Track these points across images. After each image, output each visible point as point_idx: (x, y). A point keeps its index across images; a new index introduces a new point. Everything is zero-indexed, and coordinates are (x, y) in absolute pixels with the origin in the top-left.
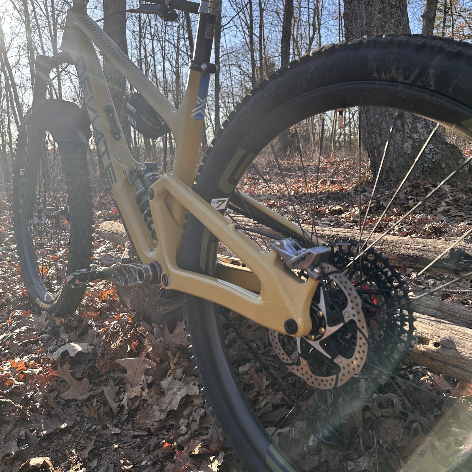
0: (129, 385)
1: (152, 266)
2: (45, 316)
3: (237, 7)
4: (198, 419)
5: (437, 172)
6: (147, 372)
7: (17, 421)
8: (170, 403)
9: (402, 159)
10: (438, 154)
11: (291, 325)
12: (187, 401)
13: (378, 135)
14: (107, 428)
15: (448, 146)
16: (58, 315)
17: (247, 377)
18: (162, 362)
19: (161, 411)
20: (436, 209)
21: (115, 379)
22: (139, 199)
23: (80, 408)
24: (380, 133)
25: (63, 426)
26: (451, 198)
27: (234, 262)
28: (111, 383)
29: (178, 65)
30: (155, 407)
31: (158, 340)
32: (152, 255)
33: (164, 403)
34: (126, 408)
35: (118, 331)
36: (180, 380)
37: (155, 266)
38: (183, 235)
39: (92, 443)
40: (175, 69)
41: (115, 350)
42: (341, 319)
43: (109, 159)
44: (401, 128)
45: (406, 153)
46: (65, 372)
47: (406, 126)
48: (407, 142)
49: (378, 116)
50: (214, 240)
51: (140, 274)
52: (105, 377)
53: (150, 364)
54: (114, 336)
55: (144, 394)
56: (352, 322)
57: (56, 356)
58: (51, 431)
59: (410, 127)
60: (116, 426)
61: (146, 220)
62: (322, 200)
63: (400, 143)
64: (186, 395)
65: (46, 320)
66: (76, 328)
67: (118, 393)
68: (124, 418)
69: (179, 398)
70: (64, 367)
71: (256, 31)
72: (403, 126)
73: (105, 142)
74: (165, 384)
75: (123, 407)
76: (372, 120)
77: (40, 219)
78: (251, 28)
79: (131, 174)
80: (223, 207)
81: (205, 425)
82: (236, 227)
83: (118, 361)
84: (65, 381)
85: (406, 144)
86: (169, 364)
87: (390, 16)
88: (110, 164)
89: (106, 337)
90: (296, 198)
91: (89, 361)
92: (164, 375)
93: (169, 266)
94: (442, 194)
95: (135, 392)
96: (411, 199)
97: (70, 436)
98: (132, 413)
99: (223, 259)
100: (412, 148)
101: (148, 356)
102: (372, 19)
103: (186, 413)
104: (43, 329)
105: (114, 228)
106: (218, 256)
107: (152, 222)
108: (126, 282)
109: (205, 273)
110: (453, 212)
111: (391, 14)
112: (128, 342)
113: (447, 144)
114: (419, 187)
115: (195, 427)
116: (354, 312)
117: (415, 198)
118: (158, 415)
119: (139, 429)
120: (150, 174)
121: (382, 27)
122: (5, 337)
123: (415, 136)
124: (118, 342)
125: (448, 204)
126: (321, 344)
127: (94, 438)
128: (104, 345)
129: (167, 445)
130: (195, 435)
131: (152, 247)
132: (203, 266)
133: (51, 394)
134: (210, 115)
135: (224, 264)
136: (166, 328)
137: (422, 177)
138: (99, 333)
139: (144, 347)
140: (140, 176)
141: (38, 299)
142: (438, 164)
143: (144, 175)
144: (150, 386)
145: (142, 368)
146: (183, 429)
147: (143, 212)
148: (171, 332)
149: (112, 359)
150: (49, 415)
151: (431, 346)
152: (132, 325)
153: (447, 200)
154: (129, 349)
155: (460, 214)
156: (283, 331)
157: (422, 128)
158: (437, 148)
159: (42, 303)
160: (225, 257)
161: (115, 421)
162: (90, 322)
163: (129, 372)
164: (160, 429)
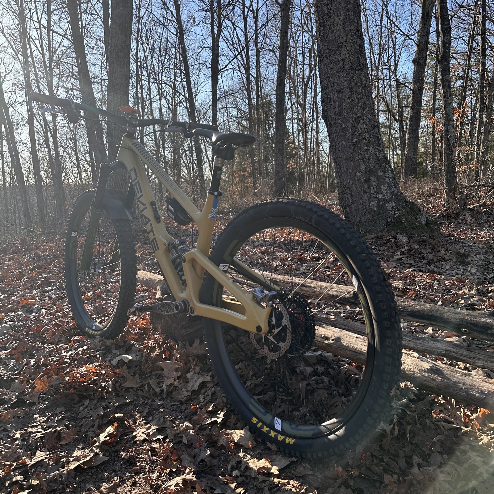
0: (166, 378)
1: (183, 302)
2: (99, 339)
3: (234, 48)
4: (210, 394)
5: (399, 226)
6: (177, 370)
7: (99, 399)
8: (193, 386)
9: (369, 215)
10: (399, 210)
11: (259, 329)
12: (203, 385)
13: (349, 196)
14: (155, 401)
15: (408, 204)
16: (107, 338)
17: (240, 371)
18: (186, 364)
19: (187, 391)
20: (393, 257)
21: (156, 375)
22: (174, 261)
23: (136, 392)
24: (351, 194)
25: (127, 401)
26: (406, 248)
27: (232, 300)
28: (154, 377)
29: (175, 103)
30: (183, 389)
31: (183, 351)
32: (183, 295)
33: (189, 387)
34: (165, 391)
35: (155, 346)
36: (198, 373)
37: (185, 302)
38: (203, 284)
39: (147, 408)
40: (171, 106)
41: (155, 357)
42: (281, 325)
43: (154, 235)
44: (368, 190)
45: (372, 210)
46: (123, 371)
47: (372, 188)
48: (373, 201)
49: (349, 180)
50: (221, 287)
51: (177, 307)
52: (149, 375)
53: (178, 365)
54: (153, 349)
55: (176, 383)
56: (285, 325)
57: (114, 362)
58: (120, 403)
59: (375, 189)
60: (160, 400)
61: (179, 274)
62: (306, 247)
63: (367, 202)
64: (203, 382)
65: (99, 342)
66: (123, 346)
67: (159, 383)
68: (165, 396)
69: (198, 383)
70: (124, 367)
71: (253, 72)
72: (369, 188)
73: (151, 224)
74: (189, 376)
75: (163, 390)
76: (345, 183)
77: (95, 271)
78: (247, 69)
79: (169, 245)
80: (226, 269)
81: (215, 398)
82: (233, 281)
83: (158, 363)
84: (124, 377)
85: (372, 203)
86: (190, 365)
87: (357, 101)
88: (155, 239)
89: (147, 350)
90: (285, 245)
91: (136, 366)
92: (188, 372)
93: (195, 302)
94: (400, 245)
95: (170, 381)
96: (374, 249)
97: (132, 407)
98: (169, 393)
99: (226, 298)
100: (377, 206)
101: (177, 360)
102: (343, 103)
103: (203, 391)
104: (98, 348)
105: (147, 277)
106: (223, 296)
107: (183, 275)
108: (167, 312)
109: (216, 305)
110: (405, 260)
111: (358, 100)
112: (163, 352)
113: (408, 202)
114: (382, 238)
115: (208, 398)
116: (286, 321)
117: (377, 248)
118: (185, 394)
119: (174, 401)
120: (181, 247)
121: (351, 109)
122: (72, 354)
123: (380, 196)
124: (156, 353)
125: (402, 253)
126: (273, 337)
127: (148, 406)
128: (146, 355)
129: (193, 407)
130: (210, 402)
131: (182, 291)
132: (214, 302)
133: (117, 384)
134: (206, 152)
135: (227, 301)
136: (187, 343)
137: (386, 229)
138: (140, 349)
139: (174, 355)
140: (175, 247)
141: (87, 329)
142: (399, 219)
143: (178, 247)
144: (179, 378)
145: (174, 367)
146: (202, 400)
147: (177, 269)
148: (191, 346)
149: (153, 363)
150: (117, 395)
151: (331, 341)
152: (164, 343)
153: (403, 250)
154: (164, 357)
155: (409, 262)
156: (256, 332)
157: (385, 190)
158: (399, 206)
159: (91, 331)
160: (227, 296)
161: (159, 398)
162: (132, 342)
163: (166, 370)
164: (187, 401)
